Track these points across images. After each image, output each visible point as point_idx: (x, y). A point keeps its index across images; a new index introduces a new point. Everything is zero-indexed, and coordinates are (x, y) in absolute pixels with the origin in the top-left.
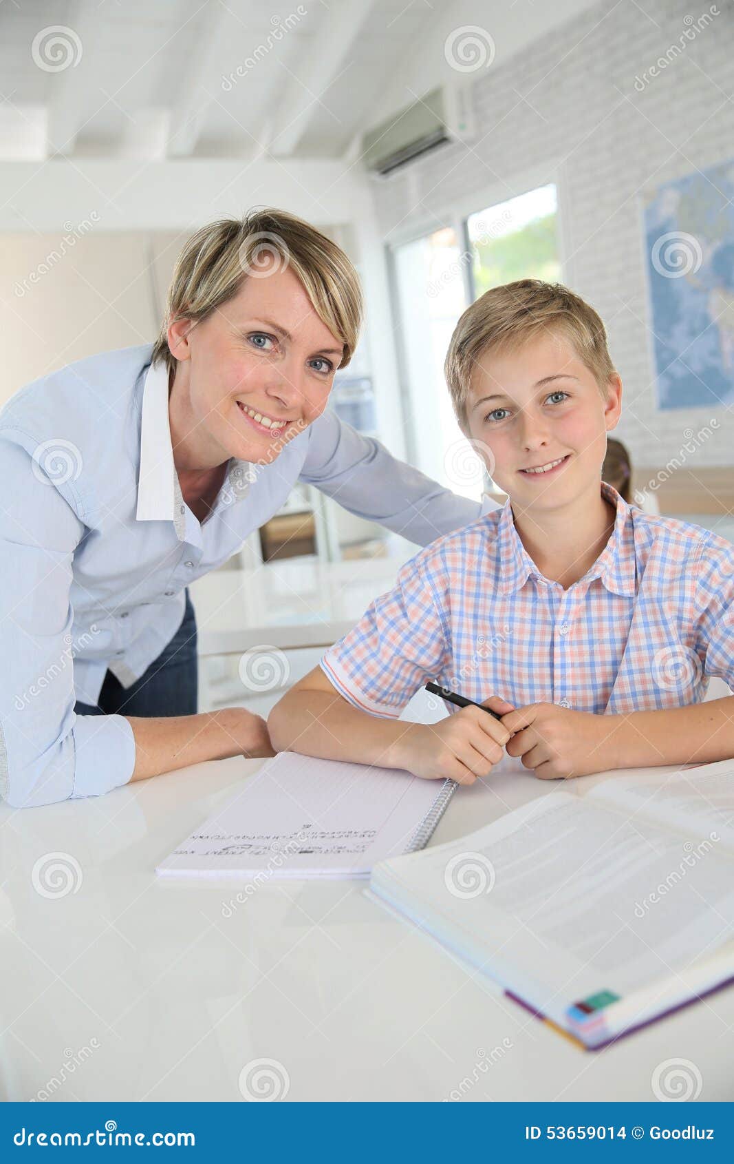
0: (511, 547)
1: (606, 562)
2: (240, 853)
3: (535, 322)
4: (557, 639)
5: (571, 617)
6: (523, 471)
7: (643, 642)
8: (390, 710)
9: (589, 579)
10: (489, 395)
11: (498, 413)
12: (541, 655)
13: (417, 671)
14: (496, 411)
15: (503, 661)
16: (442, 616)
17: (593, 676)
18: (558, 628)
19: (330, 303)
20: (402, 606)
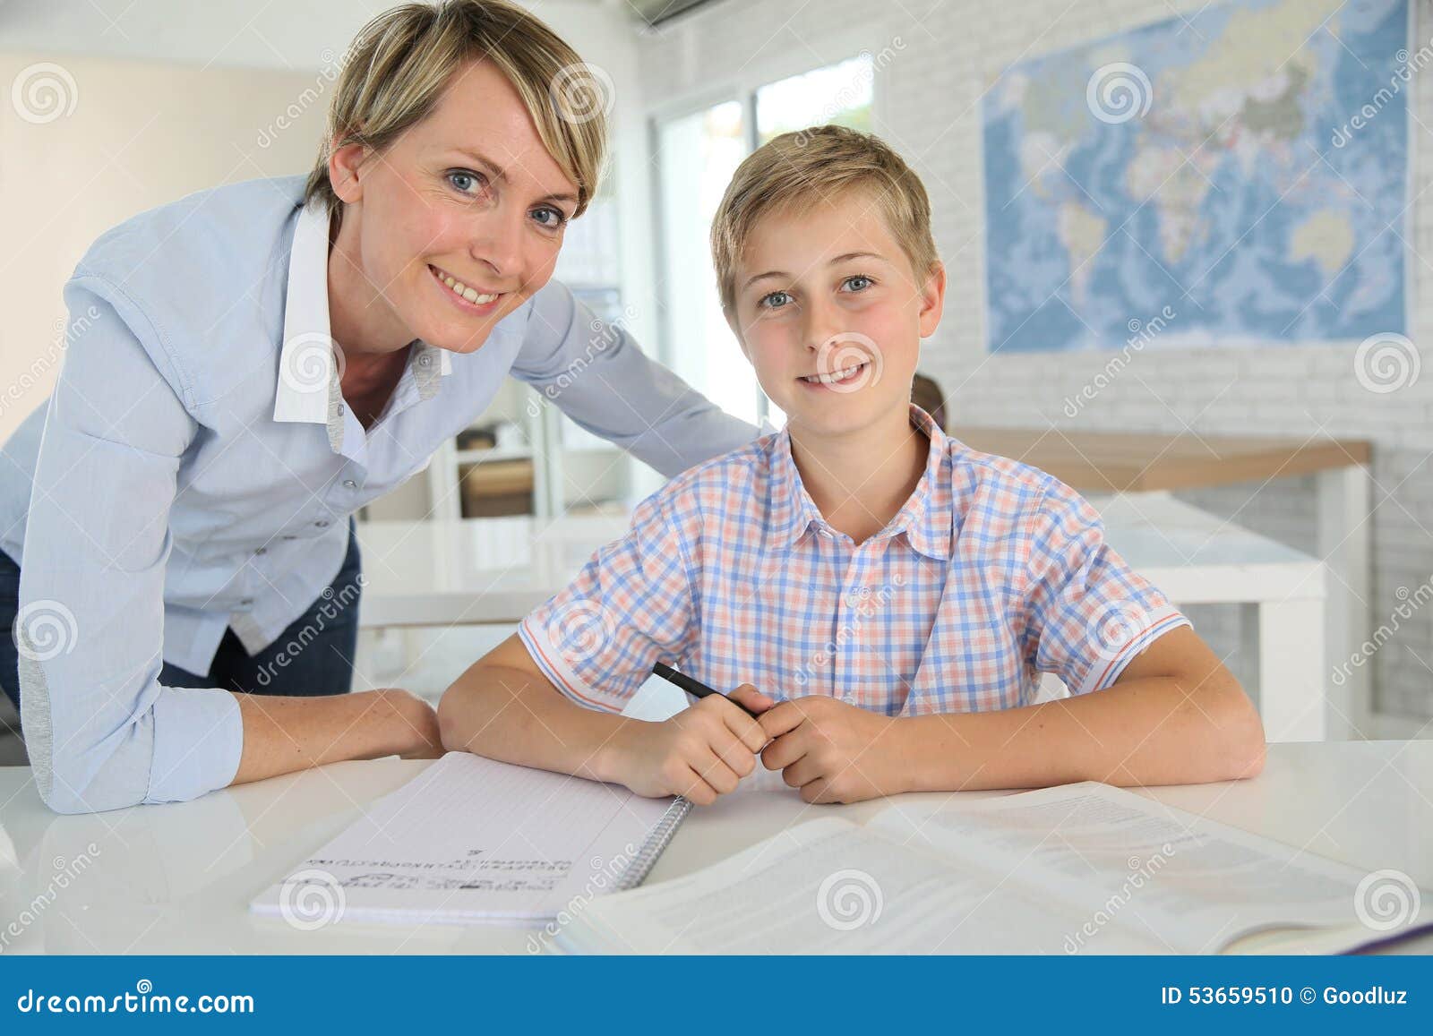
0: (786, 485)
1: (914, 511)
2: (376, 886)
3: (837, 177)
4: (843, 611)
5: (863, 583)
6: (803, 379)
7: (956, 620)
8: (612, 701)
9: (891, 532)
10: (765, 271)
11: (776, 298)
12: (820, 632)
13: (652, 648)
14: (774, 294)
15: (769, 639)
16: (691, 573)
17: (889, 663)
18: (843, 596)
19: (562, 130)
20: (636, 558)
